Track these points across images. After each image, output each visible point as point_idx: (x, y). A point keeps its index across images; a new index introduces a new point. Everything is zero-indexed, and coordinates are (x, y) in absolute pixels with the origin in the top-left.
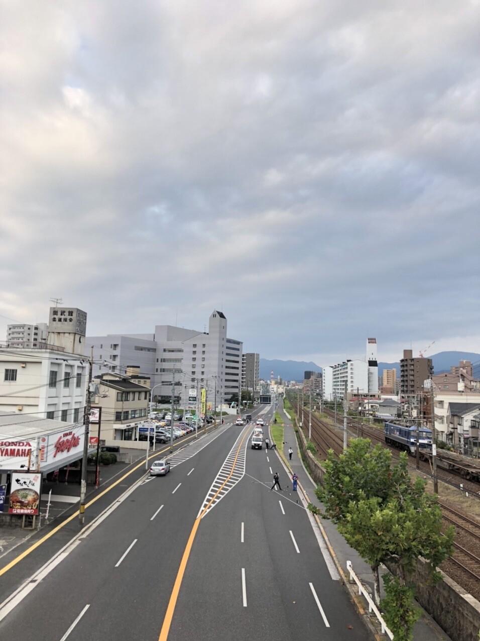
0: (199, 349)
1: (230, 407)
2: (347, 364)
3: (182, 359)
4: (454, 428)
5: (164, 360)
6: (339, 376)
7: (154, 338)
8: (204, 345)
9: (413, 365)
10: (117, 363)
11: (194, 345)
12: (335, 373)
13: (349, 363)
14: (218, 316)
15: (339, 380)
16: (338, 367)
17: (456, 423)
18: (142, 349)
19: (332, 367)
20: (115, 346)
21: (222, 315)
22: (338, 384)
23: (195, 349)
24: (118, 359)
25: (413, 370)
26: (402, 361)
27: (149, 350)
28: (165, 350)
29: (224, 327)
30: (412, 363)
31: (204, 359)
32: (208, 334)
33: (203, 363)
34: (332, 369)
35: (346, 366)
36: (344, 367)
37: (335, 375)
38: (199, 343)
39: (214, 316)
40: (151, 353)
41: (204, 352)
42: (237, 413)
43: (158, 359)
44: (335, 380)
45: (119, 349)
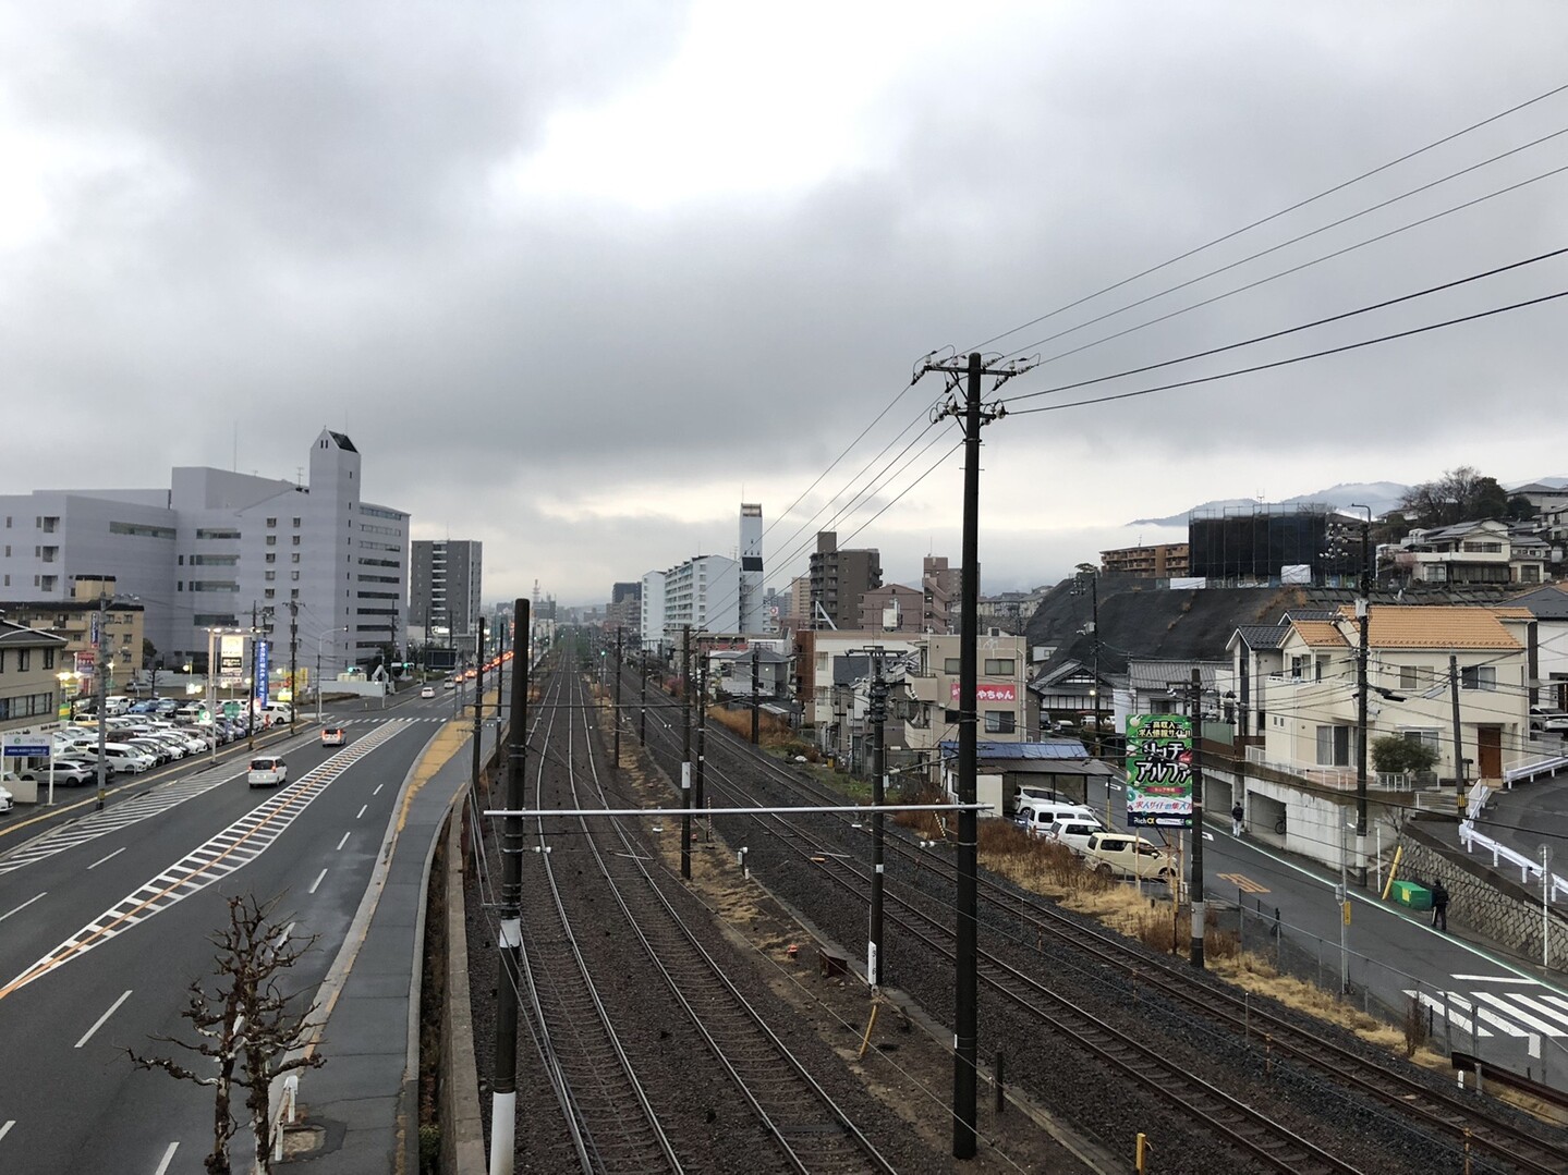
0: (284, 531)
1: (369, 679)
2: (692, 566)
3: (238, 557)
4: (840, 715)
5: (198, 560)
6: (677, 594)
7: (170, 503)
8: (297, 522)
9: (836, 567)
10: (56, 567)
11: (269, 521)
12: (669, 588)
13: (696, 565)
14: (334, 444)
15: (677, 603)
16: (676, 573)
17: (844, 703)
18: (132, 530)
19: (664, 573)
20: (51, 522)
21: (345, 444)
22: (675, 612)
23: (271, 532)
24: (60, 557)
25: (836, 579)
26: (814, 557)
27: (155, 532)
28: (200, 534)
29: (353, 476)
30: (834, 563)
31: (297, 558)
32: (307, 491)
33: (296, 568)
34: (663, 577)
35: (690, 572)
36: (686, 574)
37: (668, 592)
38: (284, 516)
39: (324, 444)
40: (161, 541)
41: (297, 540)
42: (387, 693)
43: (181, 558)
44: (669, 605)
45: (61, 528)
